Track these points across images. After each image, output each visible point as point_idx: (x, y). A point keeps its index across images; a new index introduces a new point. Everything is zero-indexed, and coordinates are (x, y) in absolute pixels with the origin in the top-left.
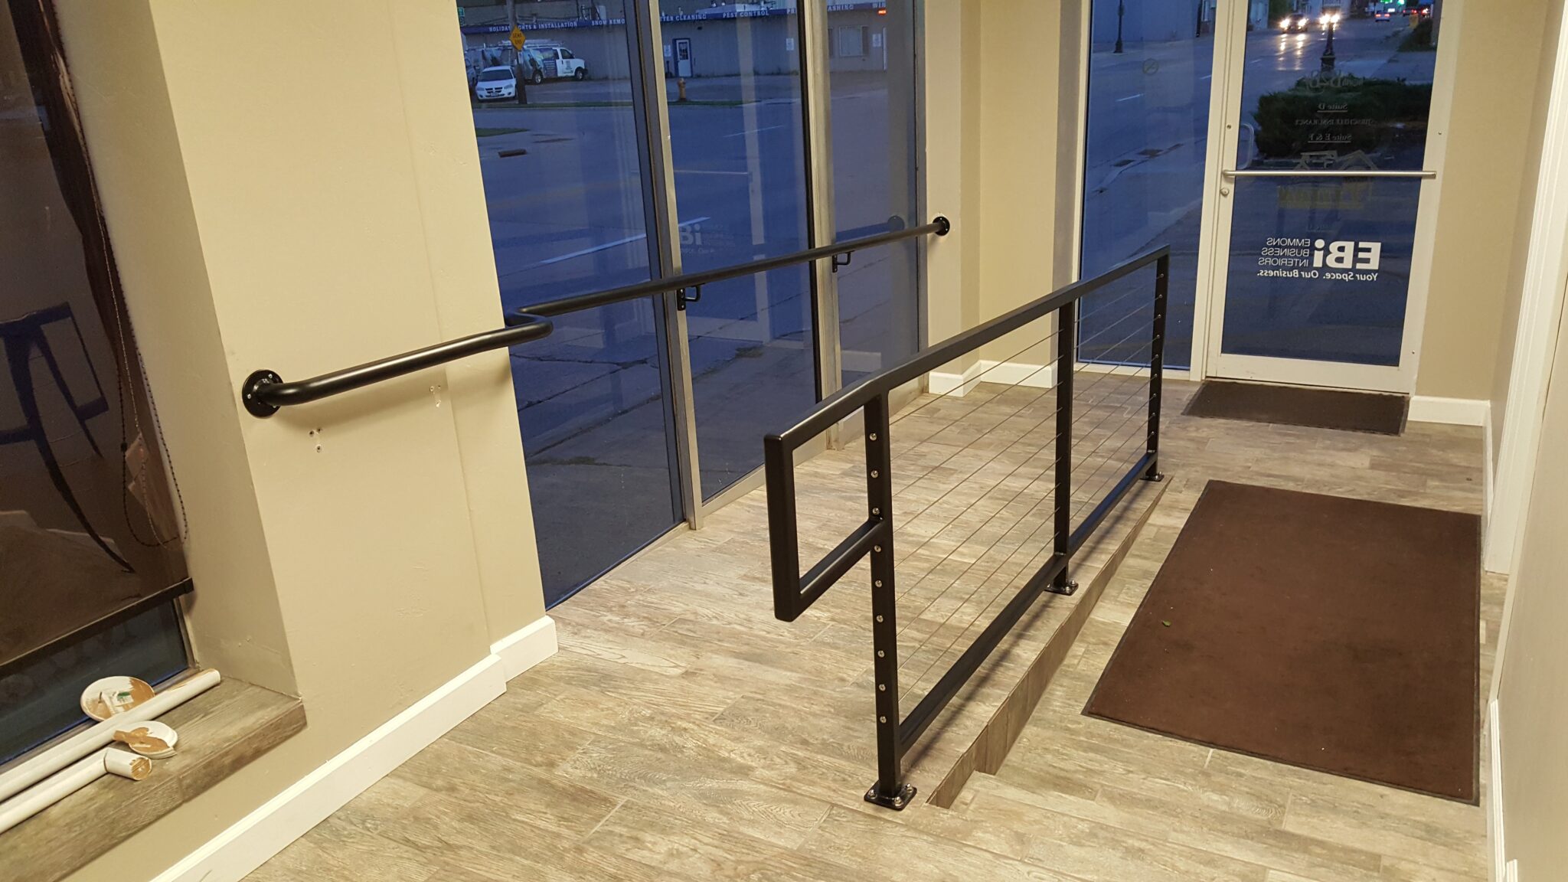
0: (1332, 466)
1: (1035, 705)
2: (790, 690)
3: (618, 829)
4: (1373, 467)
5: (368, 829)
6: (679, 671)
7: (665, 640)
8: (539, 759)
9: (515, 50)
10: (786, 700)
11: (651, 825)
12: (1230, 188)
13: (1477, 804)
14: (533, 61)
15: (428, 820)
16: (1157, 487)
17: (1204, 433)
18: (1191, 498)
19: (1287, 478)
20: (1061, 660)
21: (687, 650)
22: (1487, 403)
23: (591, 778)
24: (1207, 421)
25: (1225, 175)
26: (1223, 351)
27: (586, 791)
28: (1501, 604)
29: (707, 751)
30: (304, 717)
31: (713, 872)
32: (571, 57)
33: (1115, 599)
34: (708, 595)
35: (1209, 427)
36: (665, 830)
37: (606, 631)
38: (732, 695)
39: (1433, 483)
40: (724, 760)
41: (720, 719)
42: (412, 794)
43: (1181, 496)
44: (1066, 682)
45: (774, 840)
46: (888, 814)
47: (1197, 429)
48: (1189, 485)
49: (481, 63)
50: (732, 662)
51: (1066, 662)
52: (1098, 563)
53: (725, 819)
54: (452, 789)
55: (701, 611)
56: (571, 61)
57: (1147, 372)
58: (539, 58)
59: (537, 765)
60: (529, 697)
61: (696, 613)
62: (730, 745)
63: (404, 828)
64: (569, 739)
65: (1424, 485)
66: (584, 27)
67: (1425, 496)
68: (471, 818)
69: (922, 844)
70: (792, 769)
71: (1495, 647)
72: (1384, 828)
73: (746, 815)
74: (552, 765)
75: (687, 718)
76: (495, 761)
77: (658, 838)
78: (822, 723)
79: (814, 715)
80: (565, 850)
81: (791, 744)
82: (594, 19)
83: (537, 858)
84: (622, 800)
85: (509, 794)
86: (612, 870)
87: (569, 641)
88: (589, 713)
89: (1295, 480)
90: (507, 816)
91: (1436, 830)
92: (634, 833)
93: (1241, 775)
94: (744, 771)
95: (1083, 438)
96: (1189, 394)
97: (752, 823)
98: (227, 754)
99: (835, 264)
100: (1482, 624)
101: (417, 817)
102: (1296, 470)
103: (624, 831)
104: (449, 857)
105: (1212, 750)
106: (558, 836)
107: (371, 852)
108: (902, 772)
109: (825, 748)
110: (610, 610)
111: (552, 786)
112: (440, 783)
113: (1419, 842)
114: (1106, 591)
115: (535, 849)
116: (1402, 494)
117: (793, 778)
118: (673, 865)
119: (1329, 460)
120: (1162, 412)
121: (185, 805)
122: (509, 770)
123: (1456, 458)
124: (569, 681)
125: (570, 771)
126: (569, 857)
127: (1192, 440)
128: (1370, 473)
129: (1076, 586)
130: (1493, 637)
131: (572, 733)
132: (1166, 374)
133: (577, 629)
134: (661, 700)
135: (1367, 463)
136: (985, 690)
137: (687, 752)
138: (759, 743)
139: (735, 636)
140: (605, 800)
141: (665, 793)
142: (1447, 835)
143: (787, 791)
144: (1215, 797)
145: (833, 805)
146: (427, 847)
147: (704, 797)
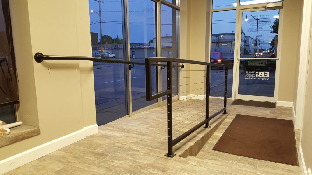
0: (262, 112)
1: (202, 148)
2: (149, 139)
3: (108, 160)
4: (270, 113)
5: (51, 159)
6: (125, 136)
7: (122, 132)
8: (92, 148)
9: (101, 52)
10: (148, 141)
11: (116, 159)
12: (239, 62)
13: (299, 166)
14: (105, 54)
15: (65, 158)
16: (226, 115)
17: (235, 107)
18: (234, 117)
19: (253, 114)
20: (207, 141)
21: (127, 133)
22: (292, 102)
23: (104, 152)
24: (236, 105)
25: (238, 59)
26: (239, 94)
27: (102, 154)
28: (299, 134)
29: (130, 148)
30: (40, 132)
31: (130, 167)
32: (112, 54)
33: (219, 132)
34: (132, 126)
35: (236, 106)
36: (119, 160)
37: (109, 130)
38: (136, 140)
39: (282, 115)
40: (134, 149)
41: (133, 143)
42: (62, 153)
43: (232, 116)
44: (208, 145)
45: (144, 162)
46: (170, 158)
47: (234, 106)
48: (233, 115)
49: (95, 54)
50: (137, 135)
51: (208, 141)
52: (215, 124)
53: (133, 158)
54: (72, 153)
55: (130, 128)
56: (112, 55)
57: (223, 98)
58: (106, 54)
59: (91, 149)
60: (91, 139)
61: (129, 128)
62: (135, 147)
63: (60, 159)
64: (99, 146)
65: (281, 116)
66: (115, 49)
67: (281, 117)
68: (75, 157)
69: (177, 163)
70: (148, 151)
71: (299, 141)
72: (279, 170)
73: (138, 158)
74: (95, 149)
75: (126, 143)
76: (82, 148)
77: (117, 161)
78: (156, 144)
79: (154, 143)
80: (96, 163)
81: (148, 147)
82: (117, 47)
83: (89, 164)
84: (110, 155)
85: (85, 154)
86: (106, 166)
87: (101, 131)
88: (104, 141)
89: (255, 115)
90: (84, 157)
91: (290, 170)
92: (112, 160)
93: (247, 161)
94: (138, 151)
95: (211, 107)
96: (232, 102)
97: (139, 159)
98: (21, 135)
99: (161, 69)
100: (296, 138)
101: (63, 157)
102: (255, 113)
103: (110, 160)
104: (69, 164)
105: (240, 157)
106: (95, 161)
107: (51, 163)
108: (173, 152)
109: (156, 148)
110: (111, 127)
111: (94, 153)
112: (69, 152)
113: (287, 173)
114: (217, 130)
115: (89, 163)
116: (276, 117)
117: (148, 152)
118: (121, 166)
119: (261, 112)
120: (227, 104)
121: (9, 145)
122: (85, 150)
123: (287, 112)
124: (100, 137)
125: (98, 150)
126: (97, 164)
127: (233, 108)
128: (270, 114)
129: (210, 127)
130: (298, 139)
131: (100, 145)
132: (227, 98)
133: (103, 130)
134: (120, 140)
135: (269, 112)
136: (191, 141)
137: (125, 148)
138: (142, 147)
139: (137, 131)
140: (106, 155)
141: (120, 154)
142: (293, 171)
143: (148, 154)
144: (241, 164)
145: (157, 157)
146: (64, 162)
147: (128, 155)
